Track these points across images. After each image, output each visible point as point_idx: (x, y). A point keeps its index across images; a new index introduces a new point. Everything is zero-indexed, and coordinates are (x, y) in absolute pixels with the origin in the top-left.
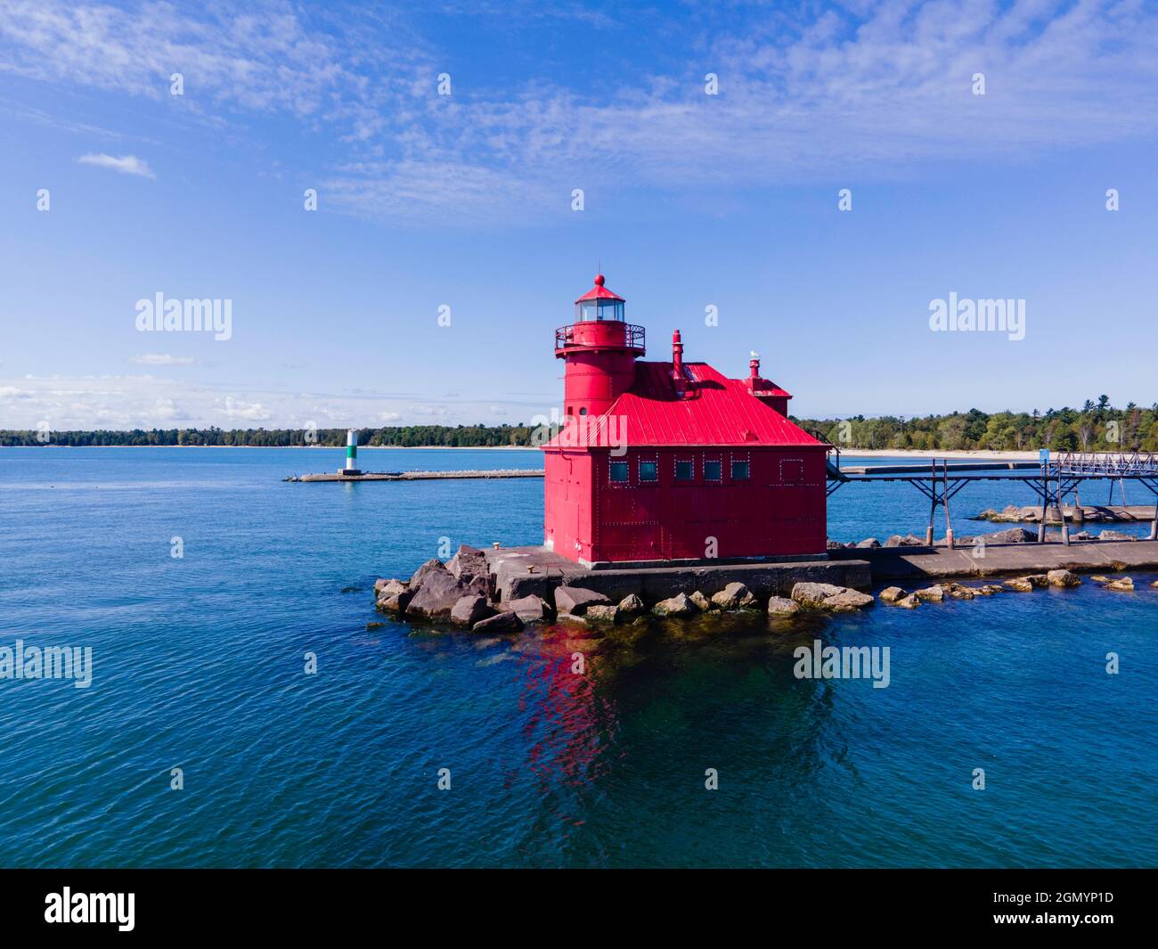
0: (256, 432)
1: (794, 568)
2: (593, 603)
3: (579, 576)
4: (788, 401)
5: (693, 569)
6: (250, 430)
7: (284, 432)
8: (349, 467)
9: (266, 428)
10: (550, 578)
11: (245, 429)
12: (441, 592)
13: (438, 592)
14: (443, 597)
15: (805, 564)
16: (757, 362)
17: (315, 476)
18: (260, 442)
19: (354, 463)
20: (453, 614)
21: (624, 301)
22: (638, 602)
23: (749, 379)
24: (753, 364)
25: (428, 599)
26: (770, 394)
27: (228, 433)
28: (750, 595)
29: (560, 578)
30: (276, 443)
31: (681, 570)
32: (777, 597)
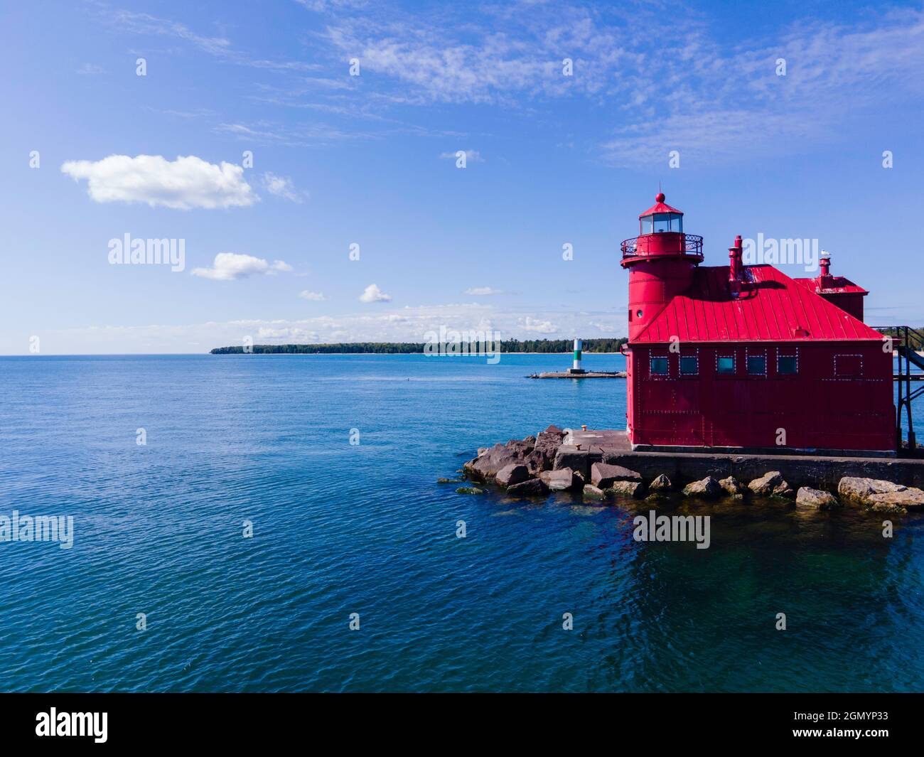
0: (543, 342)
1: (846, 462)
2: (620, 479)
3: (617, 455)
4: (864, 297)
5: (731, 456)
6: (537, 341)
7: (561, 342)
8: (575, 367)
9: (549, 339)
10: (590, 455)
11: (534, 340)
12: (498, 460)
13: (496, 459)
14: (498, 463)
15: (862, 460)
16: (828, 260)
17: (549, 374)
18: (544, 350)
19: (579, 364)
20: (498, 477)
21: (682, 214)
22: (666, 481)
23: (818, 278)
24: (822, 262)
25: (487, 464)
26: (841, 290)
27: (522, 343)
28: (785, 484)
29: (600, 455)
30: (556, 350)
31: (717, 456)
32: (806, 488)
